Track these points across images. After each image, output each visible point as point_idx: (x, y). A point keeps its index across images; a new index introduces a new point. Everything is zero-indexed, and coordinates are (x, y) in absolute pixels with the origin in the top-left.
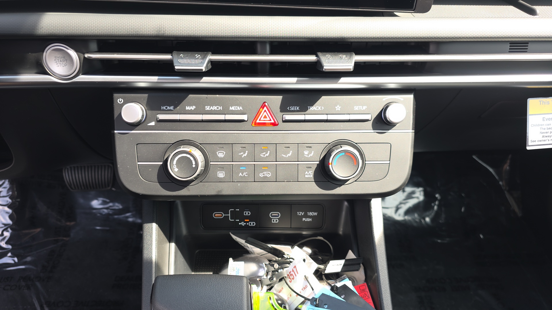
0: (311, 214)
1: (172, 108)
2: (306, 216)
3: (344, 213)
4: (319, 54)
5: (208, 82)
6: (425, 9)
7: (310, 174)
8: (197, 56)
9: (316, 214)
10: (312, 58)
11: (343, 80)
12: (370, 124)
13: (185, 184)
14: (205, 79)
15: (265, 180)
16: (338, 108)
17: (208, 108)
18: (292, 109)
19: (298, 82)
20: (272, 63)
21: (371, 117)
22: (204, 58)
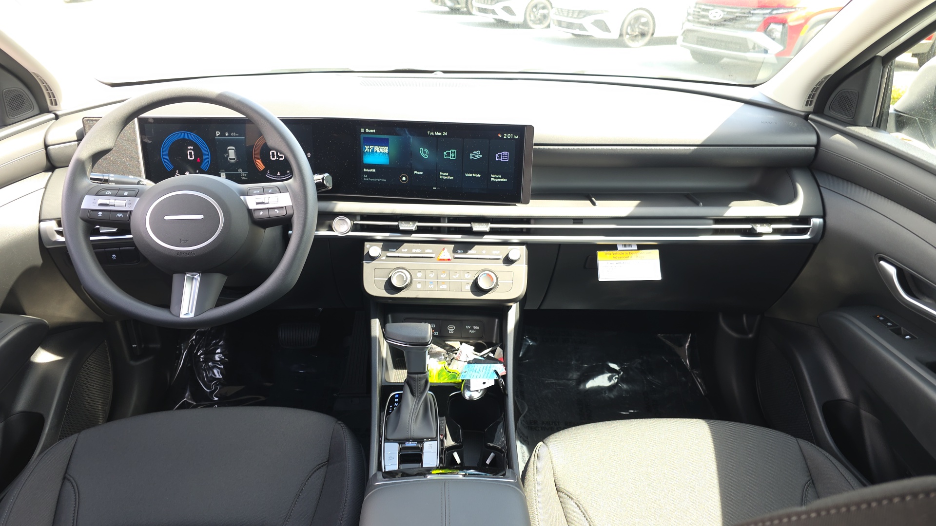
0: (475, 327)
1: (395, 250)
2: (472, 329)
3: (496, 327)
4: (472, 223)
5: (415, 237)
6: (527, 202)
7: (468, 287)
8: (411, 223)
9: (478, 328)
10: (468, 225)
11: (485, 237)
12: (501, 261)
13: (399, 290)
14: (414, 235)
15: (443, 290)
16: (484, 252)
17: (414, 251)
18: (459, 251)
19: (461, 238)
20: (449, 228)
21: (502, 257)
22: (414, 224)
